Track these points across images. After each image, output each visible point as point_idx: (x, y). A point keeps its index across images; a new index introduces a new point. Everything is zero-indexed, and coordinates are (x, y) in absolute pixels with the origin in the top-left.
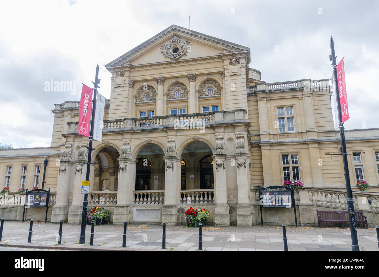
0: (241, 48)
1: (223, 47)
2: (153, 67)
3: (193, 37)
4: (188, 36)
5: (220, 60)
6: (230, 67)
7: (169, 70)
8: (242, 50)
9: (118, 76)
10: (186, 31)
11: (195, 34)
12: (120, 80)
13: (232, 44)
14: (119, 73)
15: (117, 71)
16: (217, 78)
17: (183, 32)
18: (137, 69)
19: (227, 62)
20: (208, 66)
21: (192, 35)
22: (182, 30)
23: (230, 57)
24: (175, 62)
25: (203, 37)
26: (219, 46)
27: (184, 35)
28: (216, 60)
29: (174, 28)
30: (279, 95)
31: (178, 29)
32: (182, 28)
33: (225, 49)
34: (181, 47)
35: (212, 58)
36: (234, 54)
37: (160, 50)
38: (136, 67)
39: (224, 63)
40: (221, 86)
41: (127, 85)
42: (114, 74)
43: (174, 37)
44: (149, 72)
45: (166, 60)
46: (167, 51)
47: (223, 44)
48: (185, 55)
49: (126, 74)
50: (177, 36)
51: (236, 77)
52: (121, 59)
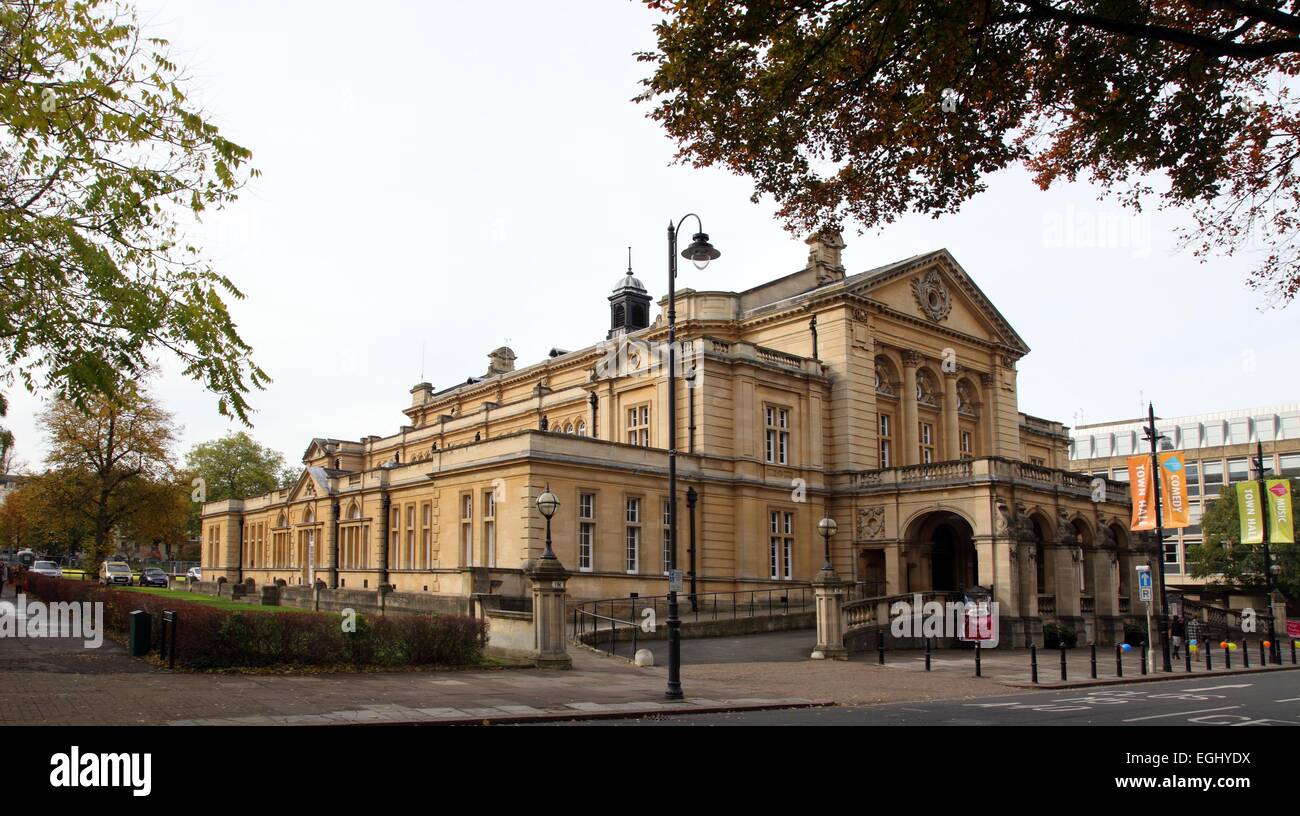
1: (997, 330)
2: (906, 325)
3: (962, 289)
4: (956, 283)
5: (989, 352)
6: (1003, 371)
7: (927, 340)
8: (1021, 349)
9: (858, 319)
10: (960, 273)
11: (971, 287)
12: (861, 331)
13: (1013, 331)
14: (863, 314)
15: (857, 307)
16: (975, 381)
17: (955, 271)
18: (882, 317)
19: (998, 360)
20: (972, 355)
21: (966, 284)
22: (955, 267)
23: (1004, 354)
24: (931, 326)
25: (980, 298)
26: (993, 324)
27: (951, 276)
29: (943, 254)
30: (1034, 439)
31: (949, 261)
33: (997, 335)
34: (943, 299)
35: (984, 345)
36: (1013, 351)
37: (911, 288)
38: (887, 313)
39: (993, 360)
40: (981, 400)
41: (872, 348)
42: (849, 312)
43: (935, 272)
44: (896, 329)
45: (921, 316)
46: (925, 298)
47: (1001, 325)
48: (946, 318)
49: (870, 321)
50: (939, 273)
51: (1008, 393)
52: (869, 283)
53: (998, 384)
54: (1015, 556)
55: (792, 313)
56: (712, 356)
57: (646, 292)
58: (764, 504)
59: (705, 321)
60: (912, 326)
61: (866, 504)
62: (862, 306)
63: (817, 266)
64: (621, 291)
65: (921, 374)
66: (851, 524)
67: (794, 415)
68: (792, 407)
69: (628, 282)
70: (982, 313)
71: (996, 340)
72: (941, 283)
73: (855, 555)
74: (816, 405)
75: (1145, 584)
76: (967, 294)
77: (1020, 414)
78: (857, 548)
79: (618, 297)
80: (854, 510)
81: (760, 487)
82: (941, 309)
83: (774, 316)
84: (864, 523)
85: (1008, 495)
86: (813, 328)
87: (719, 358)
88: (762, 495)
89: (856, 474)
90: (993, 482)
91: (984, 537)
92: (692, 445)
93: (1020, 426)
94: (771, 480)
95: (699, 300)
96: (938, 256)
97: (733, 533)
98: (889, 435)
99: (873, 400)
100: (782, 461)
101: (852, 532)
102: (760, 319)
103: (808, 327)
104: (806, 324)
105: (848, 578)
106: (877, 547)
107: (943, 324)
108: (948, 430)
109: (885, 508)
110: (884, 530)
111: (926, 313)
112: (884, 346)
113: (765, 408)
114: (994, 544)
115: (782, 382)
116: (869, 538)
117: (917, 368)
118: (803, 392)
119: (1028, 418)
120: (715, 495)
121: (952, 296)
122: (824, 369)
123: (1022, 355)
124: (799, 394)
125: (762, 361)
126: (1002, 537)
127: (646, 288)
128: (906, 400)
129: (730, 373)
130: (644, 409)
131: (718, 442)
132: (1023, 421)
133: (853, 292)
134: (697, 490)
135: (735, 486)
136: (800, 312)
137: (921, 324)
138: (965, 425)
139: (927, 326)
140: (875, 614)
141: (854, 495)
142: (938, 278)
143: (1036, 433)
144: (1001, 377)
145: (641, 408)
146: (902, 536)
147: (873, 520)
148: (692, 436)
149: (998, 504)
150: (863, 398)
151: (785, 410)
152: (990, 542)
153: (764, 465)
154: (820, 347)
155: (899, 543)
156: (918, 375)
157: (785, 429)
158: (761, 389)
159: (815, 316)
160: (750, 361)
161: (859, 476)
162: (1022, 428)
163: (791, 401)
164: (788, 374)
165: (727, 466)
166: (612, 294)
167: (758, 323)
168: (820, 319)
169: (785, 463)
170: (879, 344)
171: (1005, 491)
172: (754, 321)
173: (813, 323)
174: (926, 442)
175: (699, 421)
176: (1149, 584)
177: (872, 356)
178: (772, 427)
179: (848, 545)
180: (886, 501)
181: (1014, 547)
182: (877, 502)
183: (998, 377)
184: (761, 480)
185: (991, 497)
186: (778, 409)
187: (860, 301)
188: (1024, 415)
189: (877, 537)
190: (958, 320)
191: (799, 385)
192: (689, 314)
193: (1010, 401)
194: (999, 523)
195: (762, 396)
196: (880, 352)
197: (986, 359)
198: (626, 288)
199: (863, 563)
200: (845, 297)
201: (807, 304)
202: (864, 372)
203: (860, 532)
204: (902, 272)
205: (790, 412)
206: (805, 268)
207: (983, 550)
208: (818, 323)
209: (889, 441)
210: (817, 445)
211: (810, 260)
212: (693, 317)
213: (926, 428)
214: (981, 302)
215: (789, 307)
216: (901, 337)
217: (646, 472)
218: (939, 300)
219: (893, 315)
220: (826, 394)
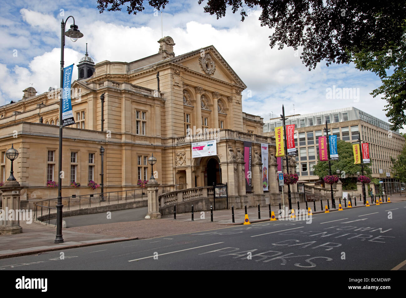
0: (243, 85)
1: (234, 79)
3: (220, 62)
4: (217, 59)
5: (231, 88)
6: (236, 96)
7: (205, 83)
8: (243, 86)
9: (176, 73)
10: (219, 55)
11: (223, 61)
12: (177, 79)
13: (240, 79)
14: (178, 72)
15: (175, 68)
16: (225, 99)
17: (216, 55)
18: (186, 73)
19: (234, 91)
20: (224, 89)
21: (221, 60)
22: (216, 53)
23: (237, 89)
24: (207, 77)
26: (232, 76)
27: (215, 57)
28: (229, 87)
29: (212, 47)
30: (249, 123)
31: (214, 50)
32: (217, 51)
33: (234, 81)
34: (212, 66)
35: (228, 85)
36: (240, 88)
37: (199, 61)
38: (188, 71)
39: (232, 91)
40: (228, 107)
41: (182, 86)
42: (172, 70)
43: (209, 55)
44: (192, 78)
45: (203, 73)
46: (204, 66)
47: (235, 77)
48: (213, 74)
49: (181, 75)
50: (210, 55)
51: (238, 105)
52: (181, 59)
53: (234, 101)
54: (236, 170)
55: (150, 71)
56: (112, 89)
57: (94, 63)
58: (135, 152)
59: (113, 75)
60: (199, 77)
61: (179, 151)
62: (178, 69)
63: (163, 52)
64: (82, 63)
65: (203, 97)
66: (173, 160)
67: (148, 114)
68: (147, 111)
69: (85, 59)
70: (228, 72)
71: (233, 83)
72: (211, 60)
73: (174, 173)
74: (158, 110)
75: (281, 179)
76: (222, 64)
77: (243, 113)
78: (175, 170)
79: (81, 65)
80: (174, 154)
81: (133, 145)
82: (211, 70)
83: (142, 72)
84: (178, 159)
85: (234, 145)
86: (158, 78)
87: (115, 89)
88: (134, 149)
89: (175, 139)
90: (227, 140)
91: (224, 163)
92: (103, 128)
93: (243, 118)
94: (138, 142)
95: (111, 65)
96: (209, 48)
97: (121, 166)
98: (190, 122)
99: (182, 107)
100: (144, 134)
101: (173, 163)
102: (137, 74)
103: (156, 77)
104: (155, 76)
105: (172, 183)
106: (183, 169)
107: (212, 76)
108: (214, 120)
109: (186, 153)
110: (185, 162)
111: (205, 71)
112: (187, 85)
113: (136, 111)
114: (227, 165)
115: (144, 100)
116: (180, 165)
117: (201, 94)
118: (152, 105)
119: (247, 115)
120: (113, 150)
121: (216, 65)
122: (162, 95)
123: (244, 89)
124: (150, 105)
125: (135, 91)
126: (231, 163)
127: (94, 62)
128: (197, 107)
129: (120, 96)
130: (83, 112)
131: (114, 126)
132: (245, 116)
133: (174, 62)
134: (104, 147)
135: (121, 145)
136: (152, 70)
137: (203, 76)
138: (221, 117)
139: (205, 77)
140: (177, 198)
141: (174, 148)
142: (209, 57)
143: (250, 121)
144: (235, 98)
145: (82, 112)
146: (193, 164)
147: (181, 158)
148: (103, 124)
149: (229, 149)
150: (178, 107)
151: (144, 112)
152: (226, 165)
153: (135, 136)
154: (160, 85)
155: (191, 167)
156: (202, 97)
157: (145, 120)
158: (134, 103)
159: (158, 73)
160: (129, 91)
161: (176, 139)
162: (244, 118)
163: (147, 108)
164: (146, 96)
165: (118, 136)
166: (78, 64)
167: (136, 75)
168: (161, 74)
169: (145, 135)
170: (185, 84)
171: (232, 144)
172: (134, 75)
173: (158, 75)
174: (205, 125)
175: (106, 117)
176: (282, 179)
177: (182, 89)
178: (139, 119)
179: (172, 169)
180: (186, 149)
181: (235, 167)
182: (183, 150)
183: (234, 98)
184: (133, 142)
185: (227, 146)
186: (141, 112)
187: (176, 66)
188: (245, 113)
189: (183, 165)
190: (218, 75)
191: (151, 101)
192: (107, 72)
193: (240, 108)
194: (229, 157)
195: (135, 106)
196: (186, 87)
197: (229, 91)
198: (85, 61)
199: (178, 176)
200: (170, 64)
201: (155, 67)
202: (179, 96)
203: (177, 163)
204: (195, 55)
205: (147, 113)
206: (157, 53)
207: (223, 168)
208: (160, 75)
209: (190, 125)
210: (158, 127)
211: (160, 50)
212: (108, 73)
213: (205, 119)
214: (227, 67)
215: (148, 69)
216: (194, 81)
217: (80, 140)
218: (210, 66)
219: (191, 72)
220: (162, 105)
